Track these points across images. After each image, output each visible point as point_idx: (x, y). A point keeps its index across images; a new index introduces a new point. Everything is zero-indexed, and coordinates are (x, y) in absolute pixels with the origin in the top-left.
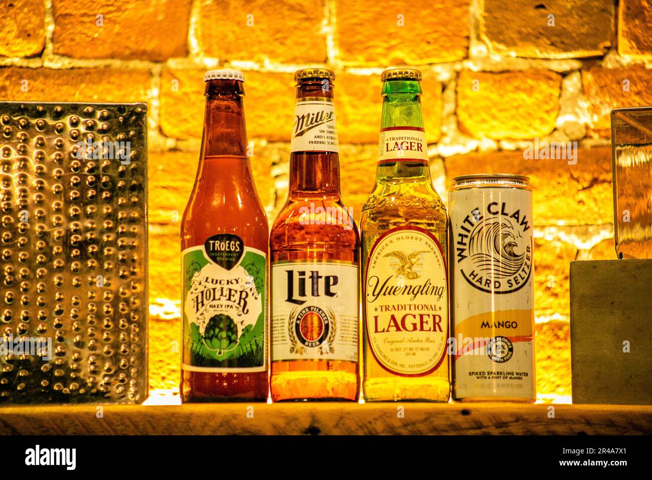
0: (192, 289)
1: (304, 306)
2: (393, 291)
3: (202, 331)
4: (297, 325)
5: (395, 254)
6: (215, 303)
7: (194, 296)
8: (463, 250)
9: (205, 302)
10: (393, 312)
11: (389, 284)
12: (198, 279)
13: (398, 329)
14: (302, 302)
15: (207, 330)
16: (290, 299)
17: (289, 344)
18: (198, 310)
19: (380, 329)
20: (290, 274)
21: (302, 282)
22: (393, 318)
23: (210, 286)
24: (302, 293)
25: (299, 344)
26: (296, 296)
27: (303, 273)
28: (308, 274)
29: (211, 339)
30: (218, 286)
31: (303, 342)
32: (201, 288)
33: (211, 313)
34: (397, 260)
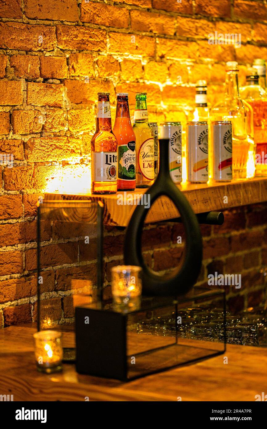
0: (123, 157)
1: (111, 165)
2: (149, 156)
3: (127, 169)
4: (109, 171)
5: (149, 146)
6: (131, 161)
7: (124, 159)
8: (200, 142)
9: (128, 161)
10: (149, 162)
11: (148, 154)
12: (126, 154)
13: (150, 167)
14: (110, 164)
15: (129, 169)
16: (107, 163)
17: (107, 177)
18: (126, 163)
19: (145, 167)
20: (107, 156)
21: (111, 158)
22: (149, 164)
23: (129, 156)
24: (111, 162)
25: (110, 177)
26: (109, 162)
27: (110, 156)
28: (112, 156)
29: (129, 171)
30: (131, 156)
31: (111, 176)
32: (127, 157)
33: (130, 164)
34: (150, 147)
